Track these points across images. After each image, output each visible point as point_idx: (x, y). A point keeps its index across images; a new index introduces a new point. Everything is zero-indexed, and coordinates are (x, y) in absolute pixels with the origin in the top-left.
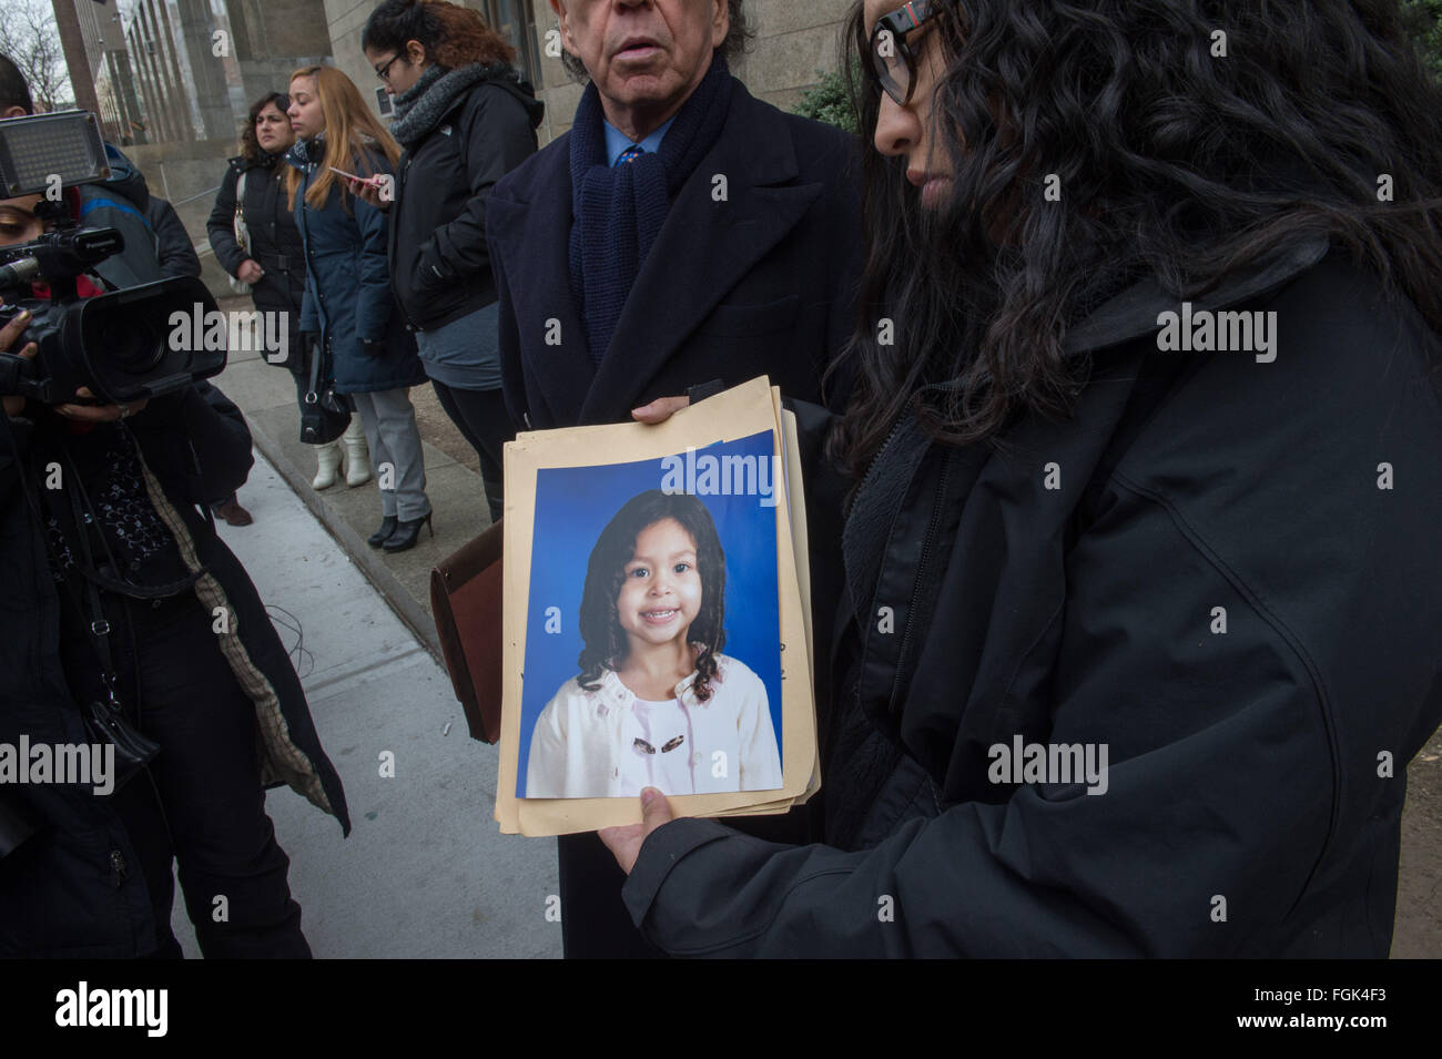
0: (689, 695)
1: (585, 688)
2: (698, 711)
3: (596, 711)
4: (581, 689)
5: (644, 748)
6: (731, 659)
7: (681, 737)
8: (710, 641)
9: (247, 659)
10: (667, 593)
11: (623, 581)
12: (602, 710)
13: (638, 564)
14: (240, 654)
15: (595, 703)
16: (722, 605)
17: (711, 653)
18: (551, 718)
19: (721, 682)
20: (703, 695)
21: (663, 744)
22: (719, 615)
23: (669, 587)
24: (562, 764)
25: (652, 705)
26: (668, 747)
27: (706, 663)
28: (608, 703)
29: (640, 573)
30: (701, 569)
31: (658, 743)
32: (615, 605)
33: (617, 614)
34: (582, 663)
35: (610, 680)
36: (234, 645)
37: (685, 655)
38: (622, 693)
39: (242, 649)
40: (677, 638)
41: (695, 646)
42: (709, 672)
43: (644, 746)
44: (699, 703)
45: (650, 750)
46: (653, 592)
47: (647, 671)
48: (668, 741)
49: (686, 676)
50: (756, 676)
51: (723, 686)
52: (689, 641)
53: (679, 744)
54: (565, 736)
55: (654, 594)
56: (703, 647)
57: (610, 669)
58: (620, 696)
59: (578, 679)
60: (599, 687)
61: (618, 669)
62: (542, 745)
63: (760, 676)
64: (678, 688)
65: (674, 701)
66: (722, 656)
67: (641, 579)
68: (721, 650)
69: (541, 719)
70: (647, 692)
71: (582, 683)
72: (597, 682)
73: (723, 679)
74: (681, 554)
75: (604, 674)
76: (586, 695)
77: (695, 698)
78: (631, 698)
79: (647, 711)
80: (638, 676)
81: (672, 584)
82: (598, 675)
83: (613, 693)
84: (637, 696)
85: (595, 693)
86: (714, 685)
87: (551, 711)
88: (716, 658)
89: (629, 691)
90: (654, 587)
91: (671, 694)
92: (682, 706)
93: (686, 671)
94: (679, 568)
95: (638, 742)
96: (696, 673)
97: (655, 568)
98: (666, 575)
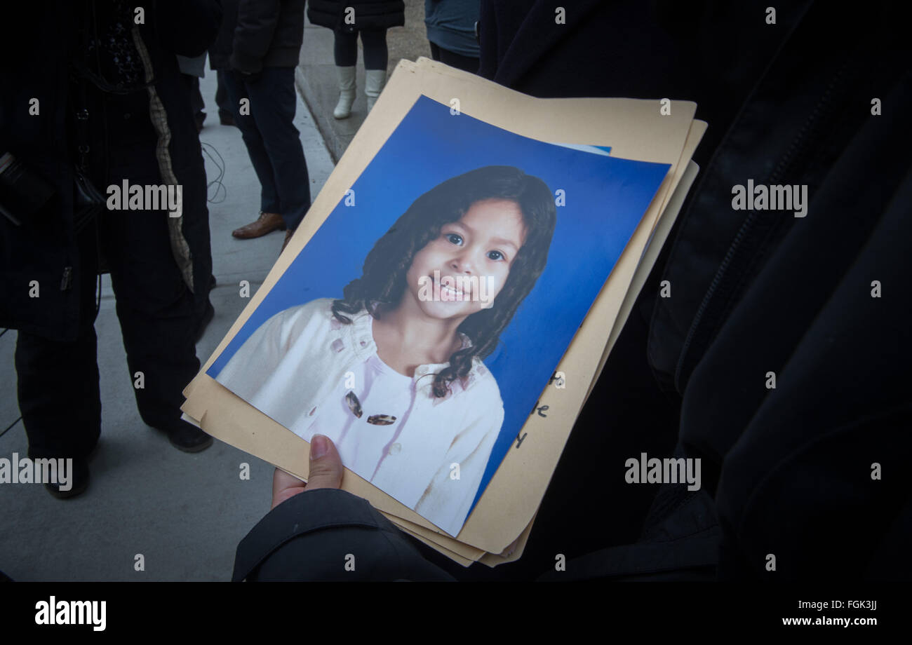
0: (426, 382)
1: (336, 315)
2: (424, 401)
3: (331, 342)
4: (331, 313)
5: (353, 405)
6: (488, 373)
7: (394, 418)
8: (479, 343)
10: (468, 272)
11: (434, 237)
12: (338, 345)
13: (458, 230)
15: (336, 335)
16: (512, 315)
17: (474, 353)
18: (287, 322)
19: (464, 389)
20: (439, 391)
21: (373, 414)
22: (504, 322)
23: (473, 267)
24: (269, 370)
25: (386, 369)
26: (376, 420)
27: (461, 361)
28: (347, 341)
29: (454, 239)
30: (515, 267)
31: (369, 409)
32: (413, 255)
33: (409, 264)
34: (348, 291)
35: (363, 323)
37: (447, 342)
38: (366, 341)
40: (450, 320)
41: (462, 339)
42: (459, 371)
43: (355, 403)
44: (430, 396)
45: (358, 412)
46: (455, 263)
47: (402, 334)
48: (380, 414)
49: (435, 362)
50: (501, 403)
51: (464, 393)
52: (461, 329)
53: (388, 423)
54: (288, 346)
55: (455, 266)
56: (469, 344)
57: (370, 312)
58: (362, 343)
59: (335, 302)
60: (349, 322)
61: (377, 317)
62: (261, 342)
63: (505, 407)
64: (420, 369)
65: (409, 379)
66: (482, 364)
67: (453, 245)
68: (483, 358)
69: (277, 318)
70: (389, 354)
71: (336, 308)
72: (350, 316)
73: (469, 386)
74: (504, 242)
75: (361, 313)
76: (332, 321)
77: (429, 389)
78: (372, 351)
79: (378, 372)
80: (391, 334)
81: (477, 266)
82: (355, 311)
83: (358, 336)
84: (377, 352)
85: (341, 325)
86: (456, 387)
87: (291, 315)
88: (474, 362)
89: (374, 344)
90: (459, 260)
91: (410, 371)
92: (414, 388)
93: (438, 357)
94: (494, 255)
95: (351, 396)
96: (445, 365)
97: (471, 242)
98: (477, 253)
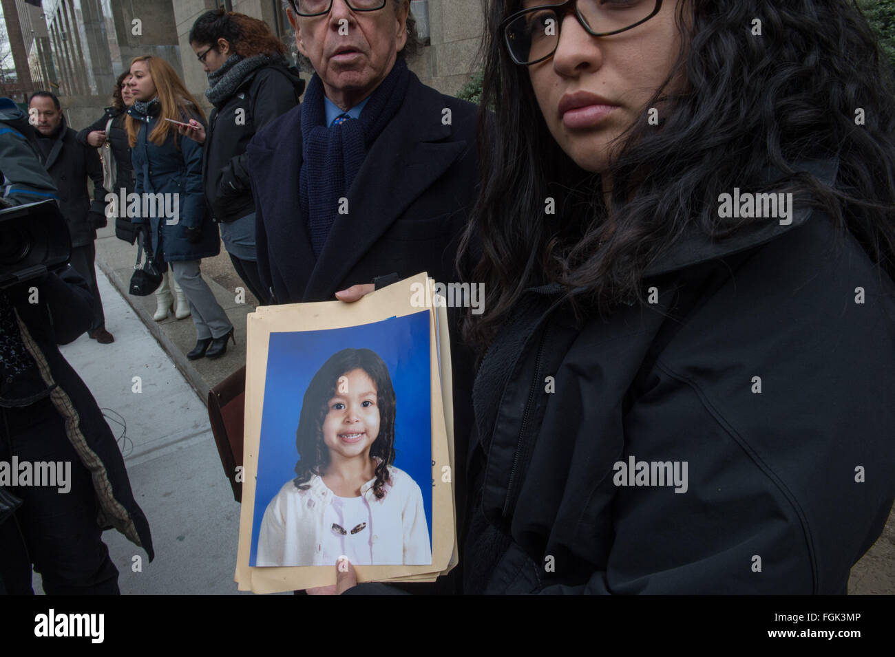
0: (370, 494)
1: (299, 488)
2: (375, 505)
3: (306, 504)
4: (296, 488)
5: (339, 530)
6: (399, 470)
7: (364, 524)
8: (385, 457)
9: (85, 444)
10: (357, 421)
11: (327, 412)
12: (310, 504)
13: (337, 400)
14: (81, 441)
15: (306, 499)
16: (393, 432)
17: (386, 464)
18: (275, 509)
19: (391, 486)
20: (379, 495)
21: (352, 528)
22: (391, 438)
23: (358, 417)
24: (282, 541)
25: (345, 500)
26: (355, 531)
27: (382, 471)
28: (314, 498)
29: (339, 406)
30: (380, 405)
31: (348, 527)
32: (322, 429)
33: (322, 435)
34: (298, 470)
35: (317, 482)
36: (77, 434)
37: (368, 465)
38: (324, 491)
39: (82, 437)
40: (363, 453)
41: (375, 460)
42: (384, 478)
43: (339, 529)
44: (377, 500)
45: (343, 532)
46: (348, 420)
47: (342, 476)
48: (355, 526)
49: (369, 480)
50: (415, 482)
51: (393, 488)
52: (371, 455)
53: (363, 528)
54: (284, 522)
55: (348, 422)
56: (380, 460)
57: (317, 474)
58: (323, 494)
59: (294, 481)
60: (309, 487)
61: (322, 474)
62: (268, 529)
63: (418, 483)
64: (363, 489)
65: (360, 497)
66: (393, 468)
67: (340, 410)
68: (392, 463)
69: (268, 510)
70: (342, 491)
71: (297, 484)
72: (307, 484)
73: (394, 483)
74: (366, 394)
75: (312, 478)
76: (299, 492)
77: (374, 497)
78: (331, 495)
79: (341, 504)
80: (335, 480)
81: (360, 415)
82: (308, 479)
83: (319, 492)
84: (334, 493)
85: (306, 491)
86: (387, 487)
87: (275, 503)
88: (388, 469)
89: (329, 490)
90: (348, 417)
91: (358, 493)
92: (365, 501)
93: (369, 476)
94: (365, 404)
95: (335, 526)
96: (375, 479)
97: (349, 403)
98: (356, 407)
